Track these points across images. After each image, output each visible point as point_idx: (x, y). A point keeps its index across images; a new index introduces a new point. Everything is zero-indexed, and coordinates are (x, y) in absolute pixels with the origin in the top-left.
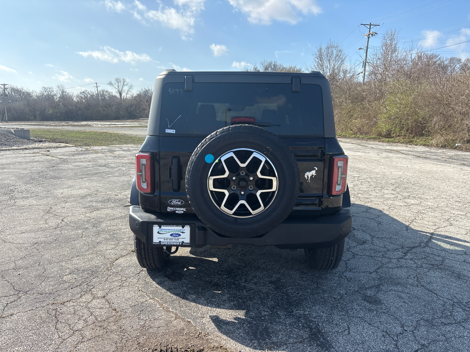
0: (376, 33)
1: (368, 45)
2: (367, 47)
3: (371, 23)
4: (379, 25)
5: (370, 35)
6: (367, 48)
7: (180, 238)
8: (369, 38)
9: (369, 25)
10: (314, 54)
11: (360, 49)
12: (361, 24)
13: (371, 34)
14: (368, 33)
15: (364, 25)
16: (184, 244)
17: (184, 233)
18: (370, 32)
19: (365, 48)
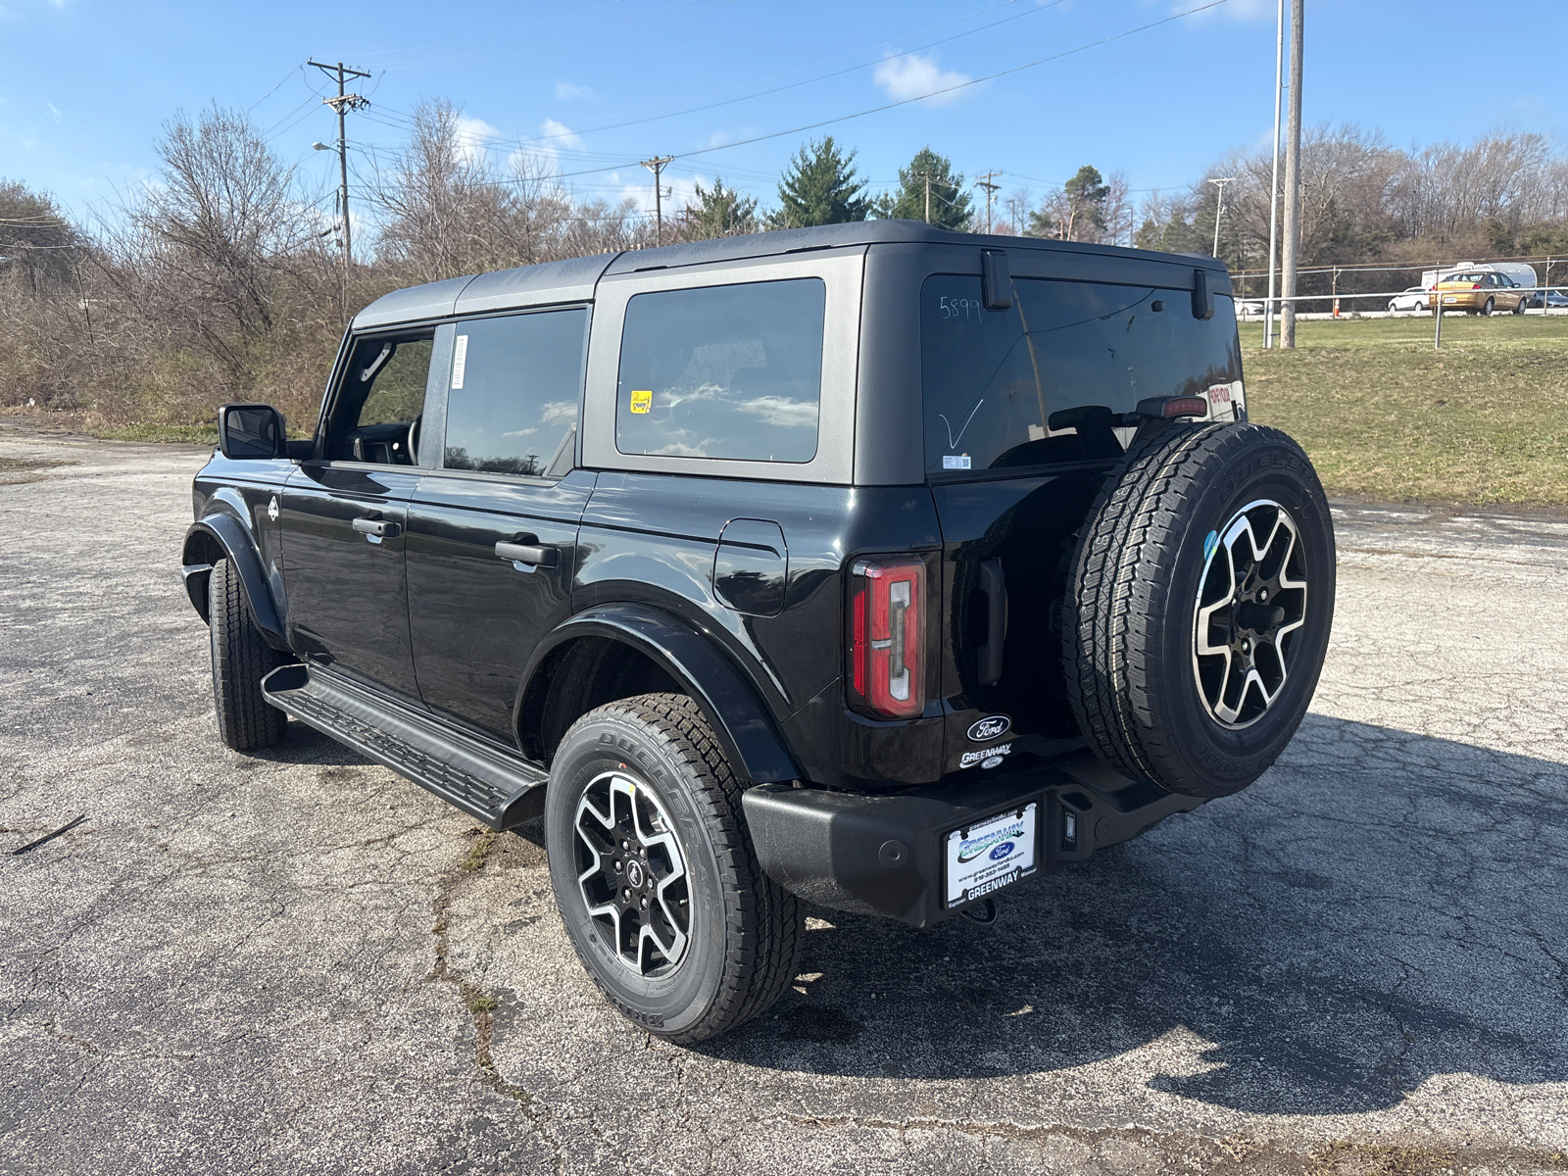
0: (364, 101)
1: (343, 137)
2: (343, 143)
3: (341, 65)
4: (369, 76)
5: (347, 107)
6: (343, 148)
7: (1012, 858)
8: (342, 113)
9: (337, 69)
10: (161, 150)
11: (319, 147)
12: (310, 63)
13: (350, 103)
14: (336, 96)
15: (320, 66)
16: (1023, 875)
17: (1022, 833)
18: (342, 94)
19: (334, 147)
